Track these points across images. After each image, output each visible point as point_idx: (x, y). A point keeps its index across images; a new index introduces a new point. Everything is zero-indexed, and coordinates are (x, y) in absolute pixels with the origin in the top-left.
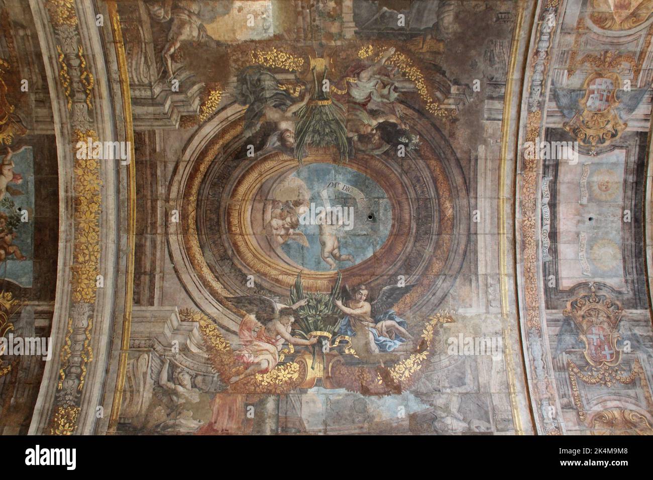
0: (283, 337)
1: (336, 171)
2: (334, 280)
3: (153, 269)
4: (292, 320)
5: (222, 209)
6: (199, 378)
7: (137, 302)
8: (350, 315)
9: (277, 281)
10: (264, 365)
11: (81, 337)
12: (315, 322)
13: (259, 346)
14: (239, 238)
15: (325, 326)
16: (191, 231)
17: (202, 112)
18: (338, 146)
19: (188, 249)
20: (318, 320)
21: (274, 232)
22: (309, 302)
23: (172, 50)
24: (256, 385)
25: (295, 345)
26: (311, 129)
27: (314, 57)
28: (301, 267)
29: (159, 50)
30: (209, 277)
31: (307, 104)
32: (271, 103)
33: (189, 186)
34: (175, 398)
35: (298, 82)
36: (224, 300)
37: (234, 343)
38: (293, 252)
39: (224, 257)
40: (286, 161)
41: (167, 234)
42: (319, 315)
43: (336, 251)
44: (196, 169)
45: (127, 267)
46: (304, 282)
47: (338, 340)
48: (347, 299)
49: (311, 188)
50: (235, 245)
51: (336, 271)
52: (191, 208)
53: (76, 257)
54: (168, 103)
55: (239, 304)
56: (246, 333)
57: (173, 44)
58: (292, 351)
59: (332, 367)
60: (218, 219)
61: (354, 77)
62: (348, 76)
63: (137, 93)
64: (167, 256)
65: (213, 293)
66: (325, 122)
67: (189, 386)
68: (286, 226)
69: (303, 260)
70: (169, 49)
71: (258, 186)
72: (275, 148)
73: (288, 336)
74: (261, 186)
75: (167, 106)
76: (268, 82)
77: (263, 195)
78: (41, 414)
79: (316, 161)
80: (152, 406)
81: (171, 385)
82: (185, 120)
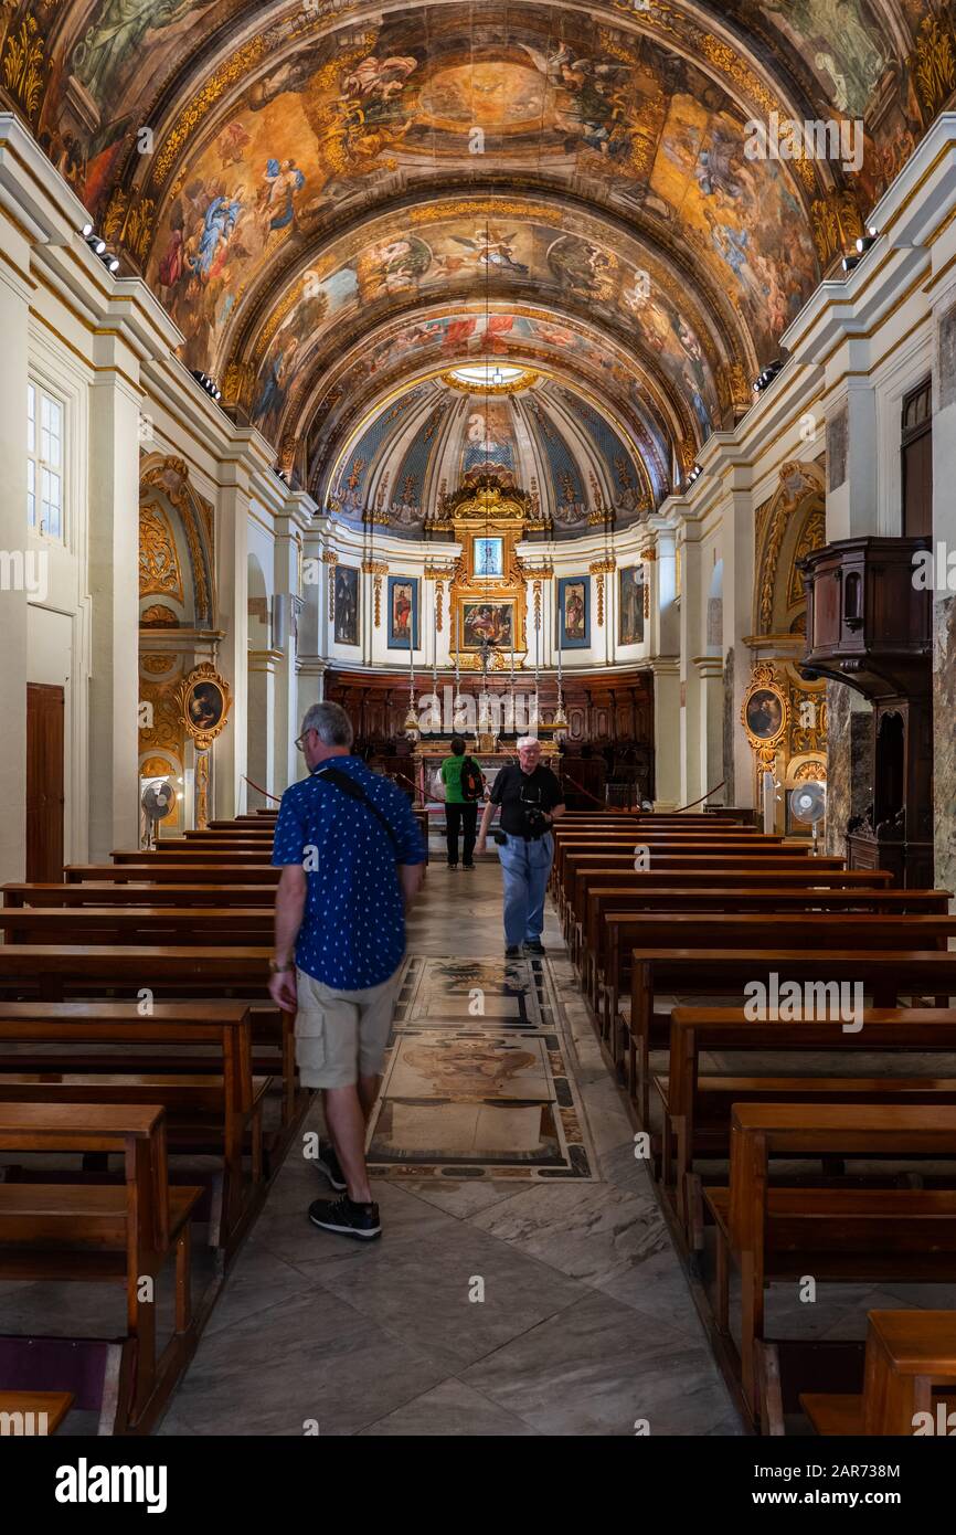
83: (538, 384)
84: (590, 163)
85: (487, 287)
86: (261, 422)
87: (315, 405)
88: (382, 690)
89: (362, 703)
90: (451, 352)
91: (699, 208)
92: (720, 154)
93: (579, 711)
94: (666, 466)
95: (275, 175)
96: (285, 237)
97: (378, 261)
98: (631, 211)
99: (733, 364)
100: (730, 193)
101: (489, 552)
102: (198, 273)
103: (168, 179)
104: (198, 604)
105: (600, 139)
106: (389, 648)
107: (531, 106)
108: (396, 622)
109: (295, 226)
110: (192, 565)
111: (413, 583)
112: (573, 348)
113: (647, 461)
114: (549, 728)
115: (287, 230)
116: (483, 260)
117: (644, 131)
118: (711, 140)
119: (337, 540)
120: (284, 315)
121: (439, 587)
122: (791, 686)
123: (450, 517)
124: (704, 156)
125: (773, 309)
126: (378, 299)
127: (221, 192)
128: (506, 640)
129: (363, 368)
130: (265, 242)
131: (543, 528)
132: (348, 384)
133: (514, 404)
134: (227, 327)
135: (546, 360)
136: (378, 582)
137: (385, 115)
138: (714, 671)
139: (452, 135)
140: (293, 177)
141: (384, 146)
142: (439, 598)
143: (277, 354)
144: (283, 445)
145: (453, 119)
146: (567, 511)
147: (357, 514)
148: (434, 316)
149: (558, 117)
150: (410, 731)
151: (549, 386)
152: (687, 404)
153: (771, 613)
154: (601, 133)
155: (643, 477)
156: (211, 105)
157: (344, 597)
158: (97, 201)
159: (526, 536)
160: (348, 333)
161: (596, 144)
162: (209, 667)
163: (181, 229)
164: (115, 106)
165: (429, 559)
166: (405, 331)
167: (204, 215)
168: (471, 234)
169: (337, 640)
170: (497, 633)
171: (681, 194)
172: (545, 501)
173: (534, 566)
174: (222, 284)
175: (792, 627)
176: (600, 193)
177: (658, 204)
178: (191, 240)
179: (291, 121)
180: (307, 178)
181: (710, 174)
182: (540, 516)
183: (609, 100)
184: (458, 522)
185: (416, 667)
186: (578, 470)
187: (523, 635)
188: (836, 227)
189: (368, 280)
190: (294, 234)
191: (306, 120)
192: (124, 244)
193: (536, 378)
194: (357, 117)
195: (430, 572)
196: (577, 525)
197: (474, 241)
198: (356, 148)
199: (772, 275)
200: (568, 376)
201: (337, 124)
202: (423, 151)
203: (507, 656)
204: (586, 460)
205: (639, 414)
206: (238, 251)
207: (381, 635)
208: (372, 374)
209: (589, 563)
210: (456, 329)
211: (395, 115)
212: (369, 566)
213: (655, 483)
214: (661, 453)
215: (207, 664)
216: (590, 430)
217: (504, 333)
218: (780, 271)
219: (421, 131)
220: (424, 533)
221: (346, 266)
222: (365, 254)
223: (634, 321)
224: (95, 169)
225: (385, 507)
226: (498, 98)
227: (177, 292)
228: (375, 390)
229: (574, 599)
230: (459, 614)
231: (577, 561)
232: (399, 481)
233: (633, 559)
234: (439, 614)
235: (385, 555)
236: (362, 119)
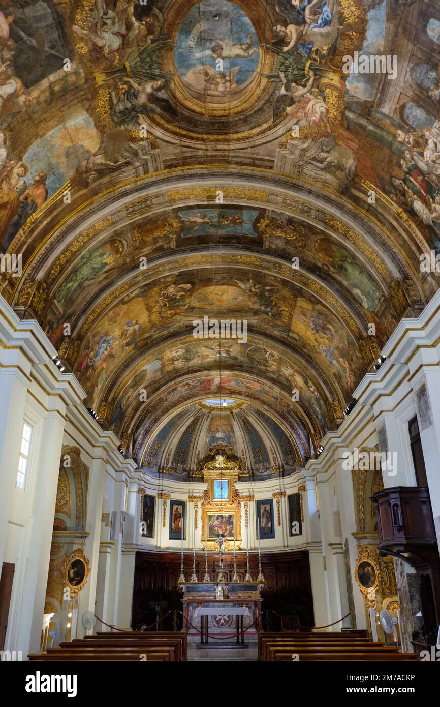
0: (306, 94)
1: (180, 48)
2: (267, 50)
3: (251, 158)
4: (294, 84)
5: (211, 121)
6: (324, 148)
7: (271, 168)
8: (297, 42)
9: (264, 90)
10: (324, 110)
11: (288, 202)
12: (298, 69)
13: (309, 109)
14: (232, 111)
15: (302, 63)
16: (227, 137)
17: (147, 139)
18: (160, 49)
19: (239, 139)
20: (297, 67)
21: (228, 89)
22: (282, 71)
23: (112, 164)
24: (336, 119)
25: (313, 87)
26: (149, 71)
27: (96, 84)
28: (255, 73)
29: (114, 170)
30: (258, 130)
31: (131, 78)
32: (134, 101)
33: (197, 139)
34: (333, 164)
35: (116, 87)
36: (275, 123)
37: (305, 123)
38: (243, 78)
39: (246, 120)
40: (175, 84)
41: (229, 150)
42: (293, 65)
43: (244, 47)
44: (185, 136)
45: (249, 170)
46: (267, 72)
47: (314, 56)
48: (283, 43)
49: (194, 65)
50: (236, 114)
51: (260, 48)
52: (212, 137)
53: (242, 198)
54: (144, 157)
55: (279, 116)
56: (299, 115)
57: (108, 165)
58: (317, 90)
59: (334, 66)
60: (219, 123)
61: (103, 50)
62: (104, 56)
63: (141, 173)
64: (244, 150)
65: (269, 129)
66: (142, 62)
67: (328, 155)
68: (224, 81)
69: (250, 71)
70: (112, 166)
71: (194, 99)
72: (167, 92)
73: (305, 90)
74: (195, 98)
75: (147, 157)
76: (121, 107)
77: (201, 97)
78: (326, 229)
79: (173, 63)
80: (335, 176)
81: (325, 163)
82: (154, 146)
83: (244, 407)
84: (264, 320)
85: (220, 365)
86: (113, 427)
87: (139, 418)
90: (203, 393)
91: (312, 338)
92: (319, 319)
93: (270, 573)
94: (307, 445)
95: (129, 326)
96: (131, 349)
98: (283, 337)
99: (334, 401)
100: (325, 333)
101: (221, 489)
102: (93, 366)
103: (86, 333)
104: (77, 518)
105: (268, 311)
106: (170, 538)
107: (238, 300)
108: (173, 525)
109: (136, 345)
110: (77, 498)
111: (182, 504)
112: (260, 391)
113: (298, 443)
114: (255, 584)
115: (132, 346)
116: (218, 355)
117: (286, 309)
118: (315, 314)
119: (145, 482)
120: (128, 380)
121: (196, 506)
122: (378, 559)
123: (201, 469)
124: (312, 319)
125: (349, 379)
126: (170, 371)
127: (107, 334)
128: (231, 534)
129: (161, 400)
130: (123, 351)
131: (248, 475)
132: (154, 408)
133: (233, 416)
134: (103, 386)
135: (247, 396)
136: (165, 503)
138: (339, 551)
139: (205, 310)
140: (137, 326)
141: (176, 314)
142: (196, 512)
143: (123, 396)
144: (122, 436)
145: (206, 304)
146: (260, 466)
147: (156, 468)
148: (195, 377)
149: (250, 304)
150: (181, 586)
151: (249, 407)
152: (315, 416)
153: (364, 520)
154: (268, 309)
155: (296, 450)
156: (107, 305)
157: (148, 512)
158: (57, 343)
159: (240, 479)
160: (156, 385)
161: (267, 313)
162: (80, 551)
163: (88, 349)
164: (69, 308)
165: (191, 491)
166: (182, 384)
167: (98, 343)
169: (143, 535)
170: (226, 530)
171: (304, 332)
172: (249, 461)
173: (244, 494)
174: (103, 369)
176: (269, 330)
177: (295, 336)
178: (92, 353)
179: (138, 307)
180: (143, 327)
181: (316, 326)
182: (247, 469)
183: (271, 298)
184: (206, 473)
185: (184, 550)
186: (264, 446)
187: (240, 531)
188: (370, 351)
189: (166, 364)
190: (135, 348)
191: (144, 307)
192: (66, 359)
193: (243, 404)
195: (191, 498)
196: (266, 473)
197: (214, 347)
199: (346, 365)
200: (258, 403)
201: (157, 307)
202: (193, 315)
203: (232, 543)
204: (269, 441)
205: (292, 420)
206: (111, 356)
207: (166, 531)
208: (165, 403)
209: (273, 493)
210: (205, 383)
211: (181, 303)
212: (161, 495)
213: (302, 453)
214: (304, 438)
215: (80, 549)
216: (269, 427)
217: (227, 384)
218: (350, 365)
219: (192, 309)
220: (189, 478)
221: (157, 359)
222: (166, 354)
223: (287, 380)
224: (58, 331)
225: (169, 465)
226: (225, 297)
227: (83, 375)
228: (166, 410)
229: (264, 510)
230: (207, 520)
231: (266, 491)
232: (177, 452)
233: (294, 491)
234: (196, 520)
235: (169, 489)
236: (168, 305)
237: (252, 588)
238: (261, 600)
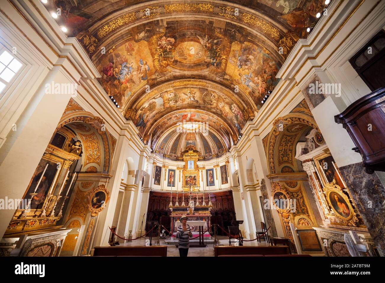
84: (212, 70)
85: (190, 106)
88: (165, 197)
89: (160, 200)
90: (183, 121)
91: (237, 73)
92: (244, 55)
95: (142, 64)
96: (145, 83)
97: (168, 97)
98: (221, 81)
99: (248, 108)
100: (246, 65)
101: (191, 164)
102: (119, 80)
103: (104, 38)
104: (105, 166)
105: (214, 63)
106: (167, 186)
107: (199, 55)
108: (170, 180)
109: (148, 81)
110: (105, 154)
111: (174, 171)
113: (225, 142)
114: (207, 207)
115: (146, 81)
116: (189, 99)
117: (225, 57)
118: (242, 52)
119: (157, 159)
121: (180, 172)
122: (287, 190)
123: (183, 156)
124: (239, 58)
125: (260, 89)
126: (168, 107)
127: (126, 61)
128: (195, 184)
129: (164, 123)
130: (140, 82)
131: (202, 158)
132: (161, 126)
133: (196, 133)
136: (166, 170)
137: (168, 56)
138: (250, 189)
139: (183, 64)
140: (147, 67)
141: (168, 65)
142: (180, 174)
143: (144, 114)
144: (144, 135)
145: (183, 59)
146: (207, 155)
147: (162, 155)
148: (180, 113)
149: (205, 58)
150: (170, 208)
152: (234, 126)
153: (274, 167)
154: (215, 61)
155: (224, 145)
157: (157, 173)
159: (199, 160)
160: (162, 114)
162: (103, 186)
163: (113, 63)
164: (85, 7)
165: (178, 165)
166: (174, 115)
167: (121, 65)
168: (187, 92)
169: (155, 184)
170: (193, 182)
171: (233, 72)
172: (203, 153)
173: (201, 167)
174: (127, 87)
175: (282, 171)
176: (214, 78)
177: (227, 77)
178: (117, 69)
179: (146, 50)
180: (150, 69)
181: (241, 62)
182: (202, 156)
183: (217, 50)
184: (184, 157)
186: (209, 146)
187: (199, 183)
189: (166, 102)
190: (148, 83)
191: (149, 51)
194: (161, 55)
195: (178, 168)
196: (210, 157)
197: (188, 94)
198: (162, 64)
199: (259, 80)
201: (157, 55)
202: (176, 68)
203: (196, 188)
204: (211, 143)
206: (132, 81)
207: (166, 183)
208: (166, 124)
209: (213, 166)
210: (184, 116)
211: (170, 56)
212: (164, 166)
213: (227, 146)
214: (227, 140)
216: (211, 137)
217: (193, 118)
219: (176, 61)
220: (177, 159)
221: (161, 96)
222: (165, 95)
223: (221, 111)
225: (169, 154)
226: (192, 52)
228: (167, 128)
229: (210, 173)
231: (210, 165)
232: (172, 149)
233: (224, 164)
234: (180, 178)
235: (168, 164)
236: (163, 56)
237: (206, 209)
238: (211, 215)
